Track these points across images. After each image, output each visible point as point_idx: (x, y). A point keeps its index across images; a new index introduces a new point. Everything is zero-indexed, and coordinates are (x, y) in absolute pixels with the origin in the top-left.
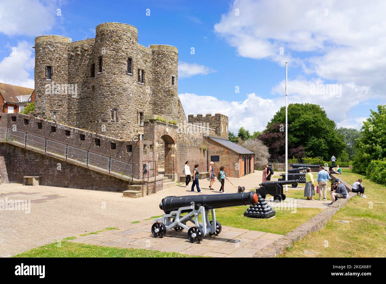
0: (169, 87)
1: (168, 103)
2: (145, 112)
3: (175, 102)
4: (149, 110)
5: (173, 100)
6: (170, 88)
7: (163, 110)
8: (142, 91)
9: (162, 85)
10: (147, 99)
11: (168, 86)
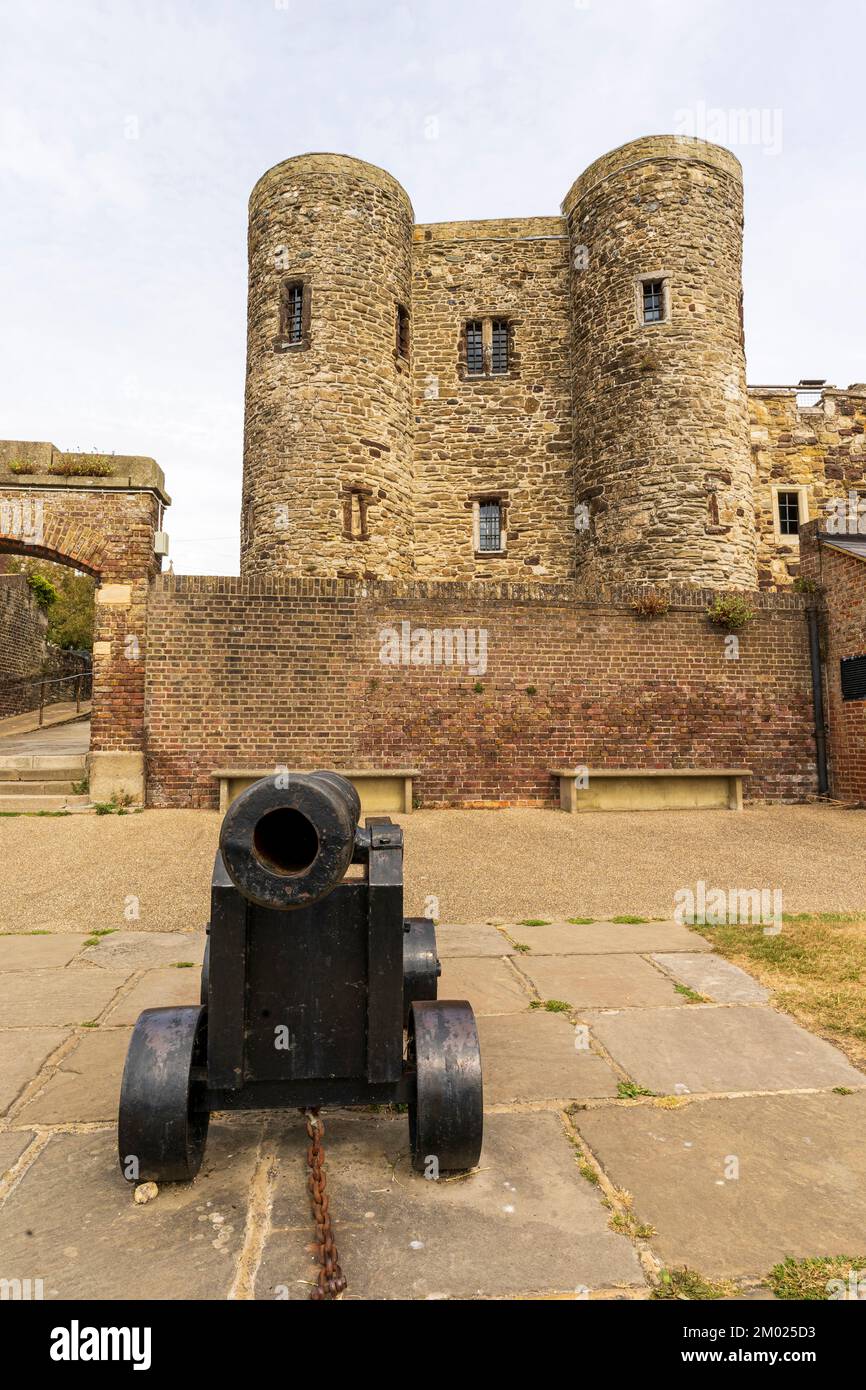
0: (625, 341)
1: (622, 416)
2: (511, 492)
3: (675, 399)
4: (547, 476)
5: (651, 395)
6: (632, 340)
7: (603, 458)
8: (492, 405)
9: (596, 342)
10: (531, 434)
11: (620, 337)
